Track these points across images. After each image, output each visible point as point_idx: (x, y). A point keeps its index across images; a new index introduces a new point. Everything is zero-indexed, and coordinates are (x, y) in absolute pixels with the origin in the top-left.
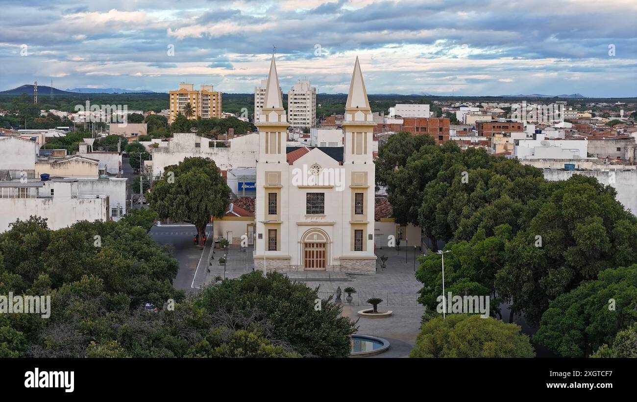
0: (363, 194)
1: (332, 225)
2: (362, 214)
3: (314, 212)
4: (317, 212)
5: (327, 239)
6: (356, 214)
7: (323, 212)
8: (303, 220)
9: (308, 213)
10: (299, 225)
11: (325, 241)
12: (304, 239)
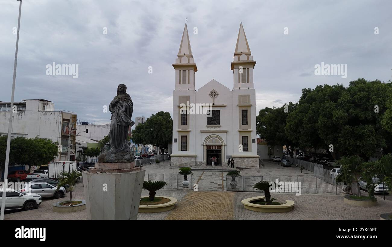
0: (247, 110)
1: (226, 132)
2: (247, 125)
3: (212, 124)
4: (215, 124)
5: (222, 143)
6: (242, 125)
7: (219, 124)
8: (205, 129)
9: (208, 124)
10: (202, 132)
11: (221, 144)
12: (206, 143)
